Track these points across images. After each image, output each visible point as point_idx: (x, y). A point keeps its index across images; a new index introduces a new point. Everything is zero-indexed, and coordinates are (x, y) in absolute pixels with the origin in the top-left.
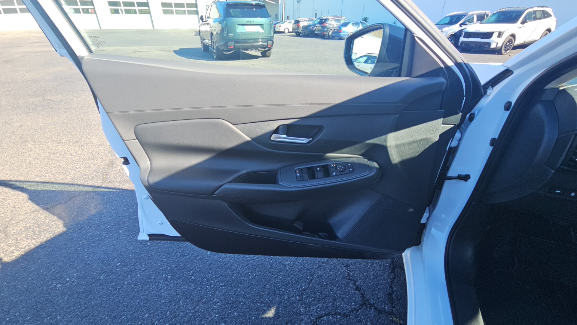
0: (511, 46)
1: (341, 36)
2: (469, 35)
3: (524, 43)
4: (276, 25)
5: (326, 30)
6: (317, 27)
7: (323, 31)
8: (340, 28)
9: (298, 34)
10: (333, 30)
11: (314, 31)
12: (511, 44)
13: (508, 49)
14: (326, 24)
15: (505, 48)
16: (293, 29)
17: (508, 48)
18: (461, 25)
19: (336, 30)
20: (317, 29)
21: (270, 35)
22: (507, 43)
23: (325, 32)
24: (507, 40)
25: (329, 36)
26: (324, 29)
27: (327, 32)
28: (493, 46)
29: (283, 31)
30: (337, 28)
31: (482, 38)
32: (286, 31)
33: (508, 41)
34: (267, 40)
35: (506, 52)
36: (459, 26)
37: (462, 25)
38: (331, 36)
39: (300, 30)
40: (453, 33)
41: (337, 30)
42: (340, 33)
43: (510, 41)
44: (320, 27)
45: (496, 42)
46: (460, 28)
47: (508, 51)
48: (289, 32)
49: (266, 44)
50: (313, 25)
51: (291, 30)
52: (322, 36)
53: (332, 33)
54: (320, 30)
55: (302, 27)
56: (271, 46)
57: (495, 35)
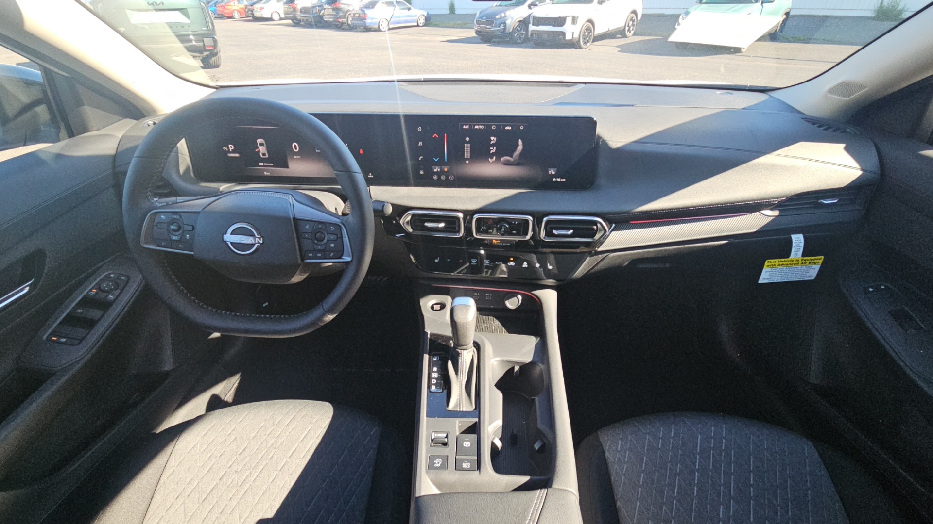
0: (591, 36)
1: (367, 25)
2: (539, 21)
3: (609, 30)
4: (254, 5)
5: (341, 14)
6: (326, 10)
7: (336, 17)
8: (363, 11)
9: (297, 23)
10: (352, 15)
11: (321, 17)
12: (591, 34)
13: (588, 41)
14: (340, 3)
15: (584, 39)
16: (286, 13)
17: (587, 39)
18: (530, 7)
19: (357, 15)
20: (326, 13)
21: (205, 28)
22: (585, 33)
23: (340, 18)
24: (584, 28)
25: (349, 25)
26: (337, 13)
27: (344, 18)
28: (568, 37)
29: (269, 17)
30: (360, 12)
31: (554, 26)
32: (276, 17)
33: (586, 29)
34: (200, 37)
35: (586, 45)
36: (528, 8)
37: (532, 7)
38: (352, 26)
39: (299, 15)
40: (522, 19)
41: (359, 14)
42: (365, 19)
43: (589, 30)
44: (331, 10)
45: (571, 31)
46: (530, 10)
47: (588, 44)
48: (281, 19)
49: (201, 44)
50: (319, 6)
51: (283, 16)
52: (338, 26)
53: (353, 19)
54: (332, 15)
55: (301, 10)
56: (212, 48)
57: (569, 21)
